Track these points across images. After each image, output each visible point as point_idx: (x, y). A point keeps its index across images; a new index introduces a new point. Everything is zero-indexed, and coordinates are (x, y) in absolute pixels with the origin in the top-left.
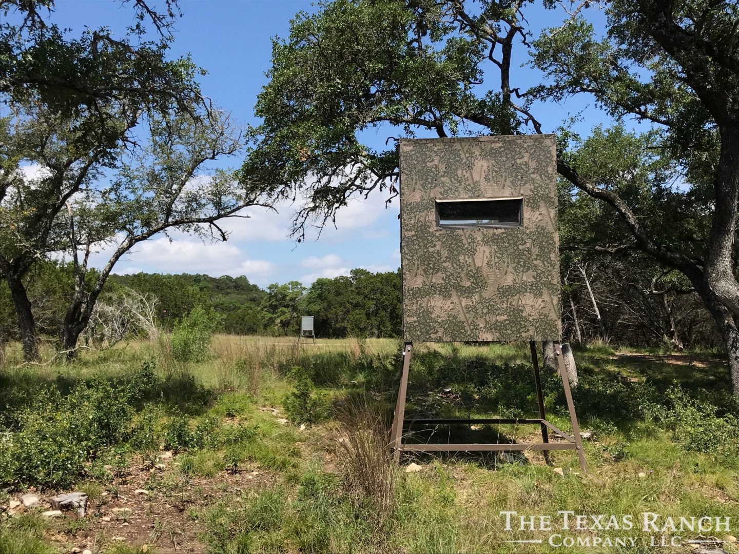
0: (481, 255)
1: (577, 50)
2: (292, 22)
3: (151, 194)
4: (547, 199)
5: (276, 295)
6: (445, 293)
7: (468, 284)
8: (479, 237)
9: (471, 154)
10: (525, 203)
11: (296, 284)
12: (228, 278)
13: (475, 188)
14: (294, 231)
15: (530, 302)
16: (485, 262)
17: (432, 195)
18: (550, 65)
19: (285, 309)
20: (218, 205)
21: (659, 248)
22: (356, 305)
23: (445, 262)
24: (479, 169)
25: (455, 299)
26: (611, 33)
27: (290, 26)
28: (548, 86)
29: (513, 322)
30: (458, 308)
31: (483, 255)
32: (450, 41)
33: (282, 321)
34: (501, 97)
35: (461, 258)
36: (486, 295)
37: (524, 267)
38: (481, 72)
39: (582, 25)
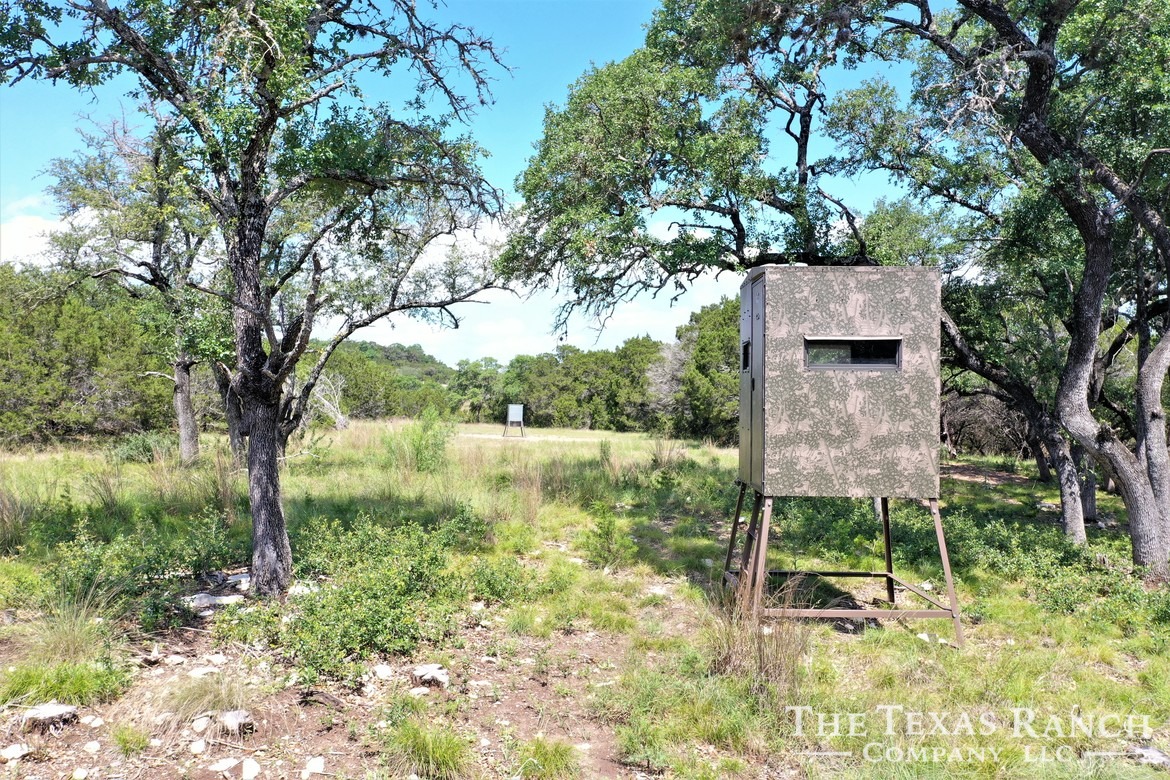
0: (853, 400)
1: (878, 118)
2: (570, 87)
3: (373, 272)
4: (928, 339)
5: (466, 373)
6: (811, 440)
7: (838, 433)
8: (851, 379)
9: (846, 285)
10: (904, 345)
11: (489, 361)
12: (400, 347)
13: (849, 324)
14: (556, 327)
15: (906, 455)
16: (858, 408)
17: (800, 330)
18: (845, 134)
19: (476, 390)
20: (452, 287)
21: (983, 364)
22: (563, 389)
23: (813, 407)
24: (854, 303)
25: (823, 448)
26: (915, 98)
27: (567, 92)
28: (839, 158)
29: (887, 476)
30: (826, 459)
31: (856, 400)
32: (728, 101)
33: (472, 404)
34: (797, 176)
35: (832, 403)
36: (858, 445)
37: (901, 415)
38: (767, 141)
39: (884, 89)
